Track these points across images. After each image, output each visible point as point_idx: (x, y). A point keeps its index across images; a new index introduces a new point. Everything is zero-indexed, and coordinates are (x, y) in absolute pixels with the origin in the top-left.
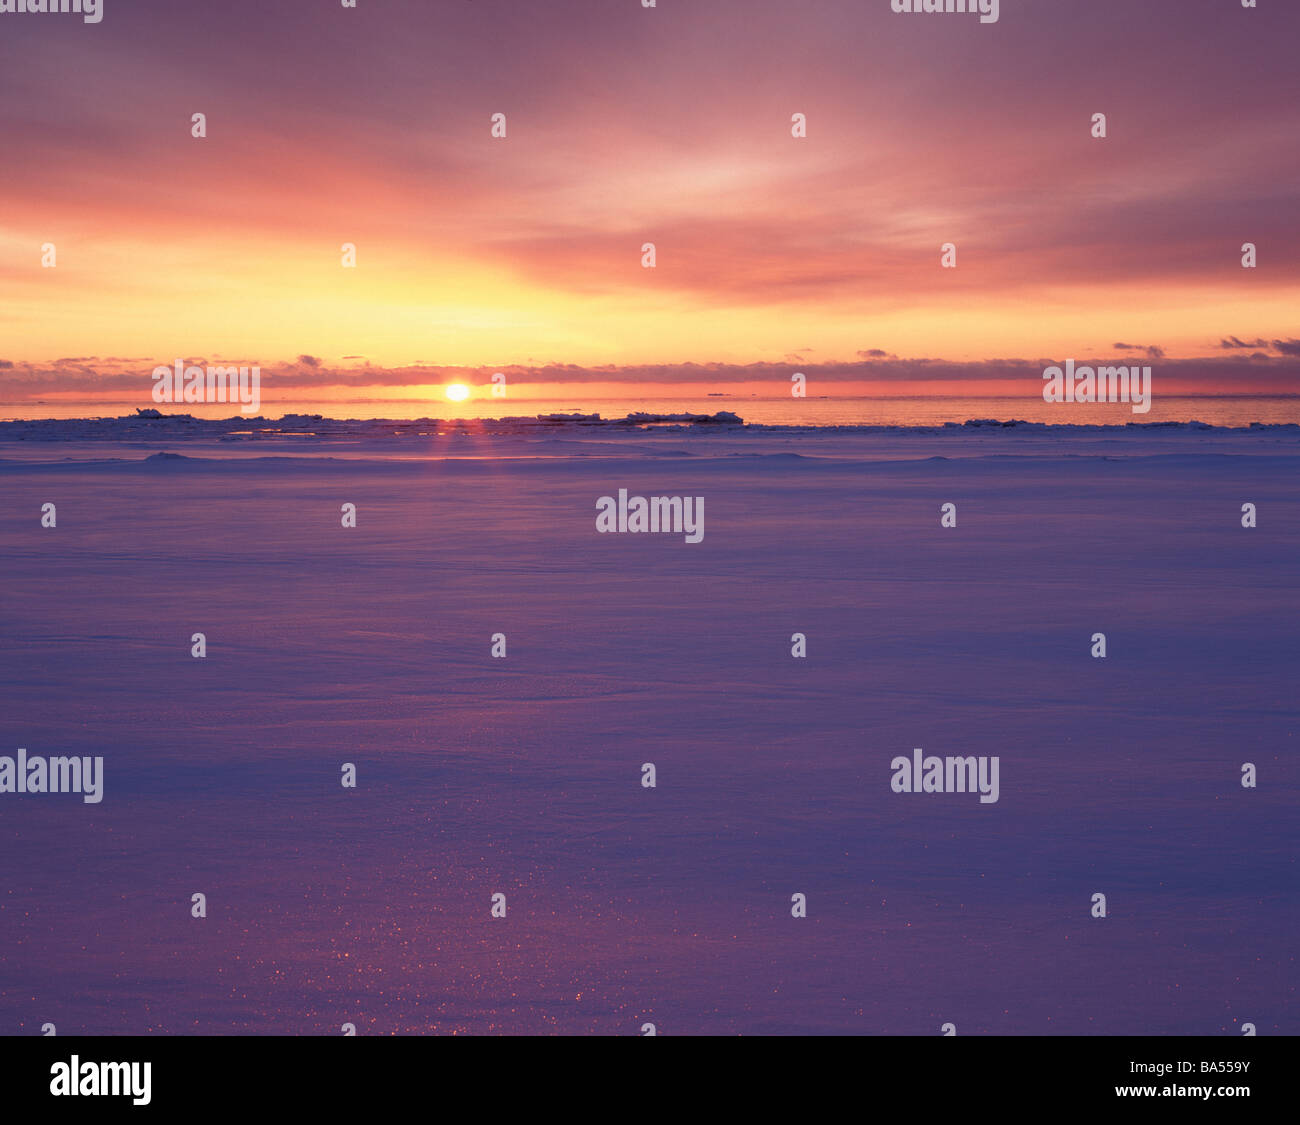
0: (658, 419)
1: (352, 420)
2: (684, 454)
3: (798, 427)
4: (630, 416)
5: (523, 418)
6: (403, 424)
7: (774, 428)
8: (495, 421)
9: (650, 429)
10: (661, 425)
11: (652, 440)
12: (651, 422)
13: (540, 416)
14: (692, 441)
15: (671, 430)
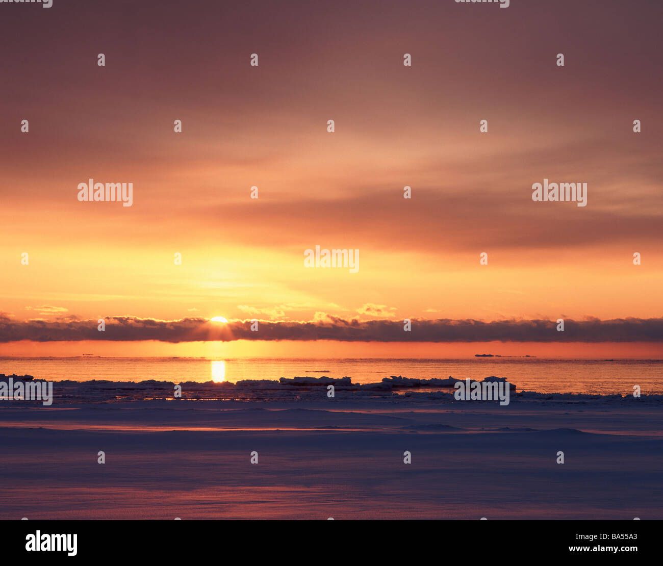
0: (417, 384)
1: (68, 382)
2: (447, 427)
3: (580, 396)
4: (385, 380)
5: (264, 381)
6: (126, 387)
7: (550, 397)
8: (232, 384)
9: (408, 396)
10: (421, 391)
11: (409, 411)
12: (411, 387)
13: (282, 379)
14: (456, 411)
15: (432, 397)
